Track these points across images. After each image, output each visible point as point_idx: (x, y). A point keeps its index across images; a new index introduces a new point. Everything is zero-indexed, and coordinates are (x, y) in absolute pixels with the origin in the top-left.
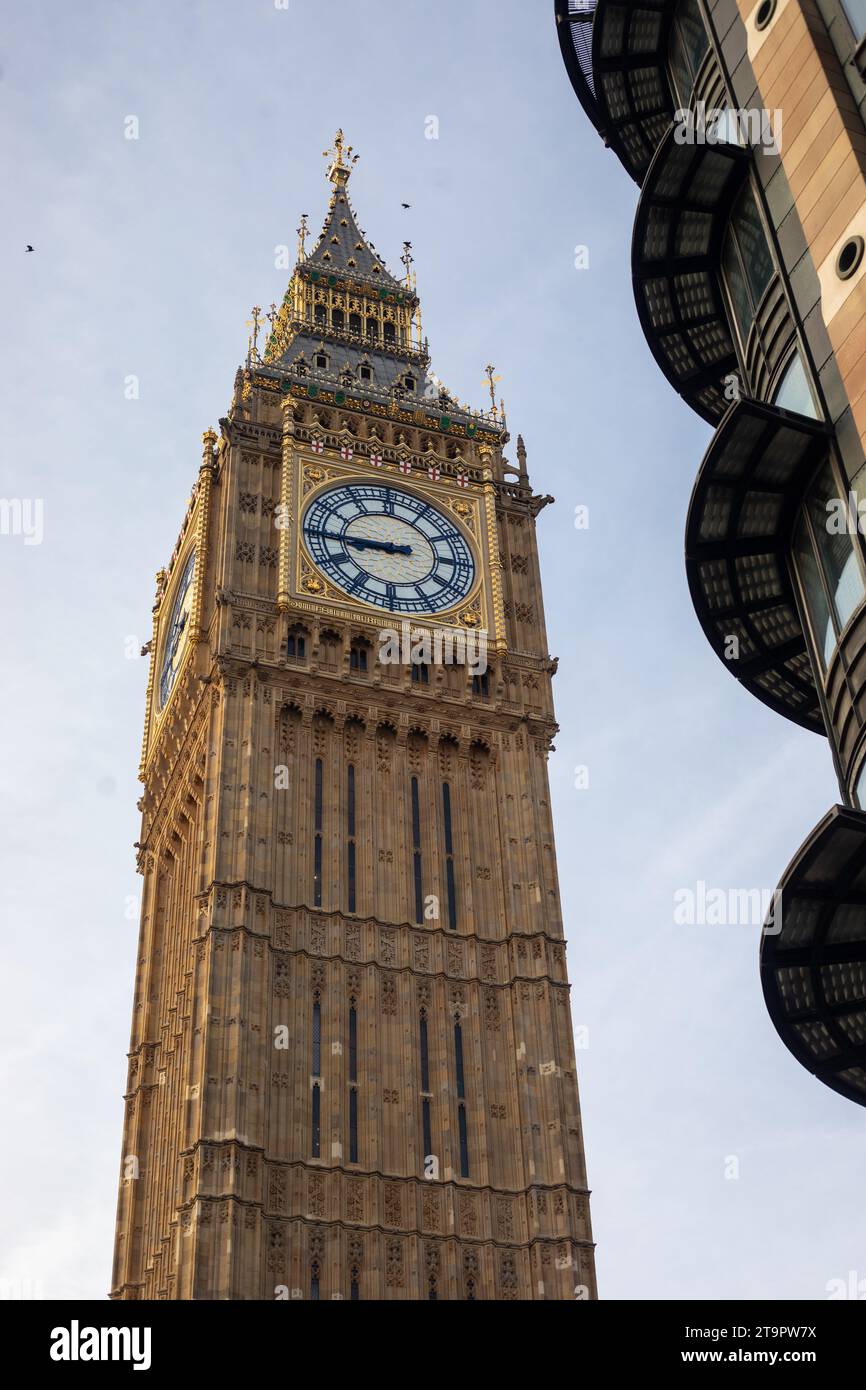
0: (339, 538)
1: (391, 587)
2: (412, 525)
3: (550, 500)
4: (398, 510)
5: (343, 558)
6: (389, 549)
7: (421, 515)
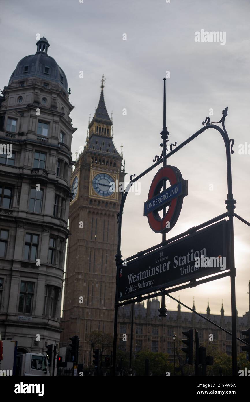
0: (97, 184)
1: (104, 192)
2: (107, 180)
3: (127, 173)
4: (106, 178)
5: (98, 187)
6: (104, 185)
7: (109, 178)
